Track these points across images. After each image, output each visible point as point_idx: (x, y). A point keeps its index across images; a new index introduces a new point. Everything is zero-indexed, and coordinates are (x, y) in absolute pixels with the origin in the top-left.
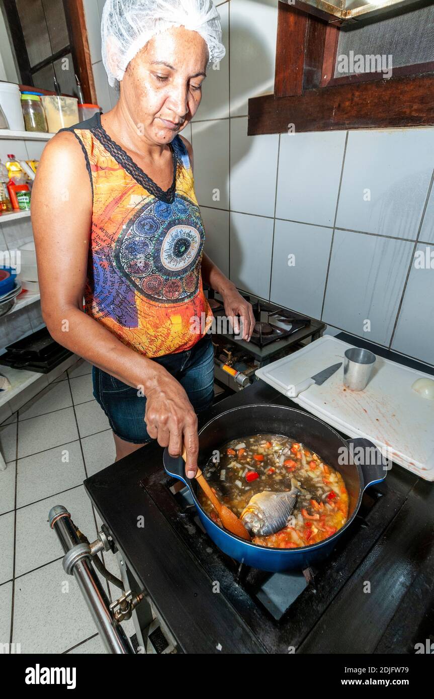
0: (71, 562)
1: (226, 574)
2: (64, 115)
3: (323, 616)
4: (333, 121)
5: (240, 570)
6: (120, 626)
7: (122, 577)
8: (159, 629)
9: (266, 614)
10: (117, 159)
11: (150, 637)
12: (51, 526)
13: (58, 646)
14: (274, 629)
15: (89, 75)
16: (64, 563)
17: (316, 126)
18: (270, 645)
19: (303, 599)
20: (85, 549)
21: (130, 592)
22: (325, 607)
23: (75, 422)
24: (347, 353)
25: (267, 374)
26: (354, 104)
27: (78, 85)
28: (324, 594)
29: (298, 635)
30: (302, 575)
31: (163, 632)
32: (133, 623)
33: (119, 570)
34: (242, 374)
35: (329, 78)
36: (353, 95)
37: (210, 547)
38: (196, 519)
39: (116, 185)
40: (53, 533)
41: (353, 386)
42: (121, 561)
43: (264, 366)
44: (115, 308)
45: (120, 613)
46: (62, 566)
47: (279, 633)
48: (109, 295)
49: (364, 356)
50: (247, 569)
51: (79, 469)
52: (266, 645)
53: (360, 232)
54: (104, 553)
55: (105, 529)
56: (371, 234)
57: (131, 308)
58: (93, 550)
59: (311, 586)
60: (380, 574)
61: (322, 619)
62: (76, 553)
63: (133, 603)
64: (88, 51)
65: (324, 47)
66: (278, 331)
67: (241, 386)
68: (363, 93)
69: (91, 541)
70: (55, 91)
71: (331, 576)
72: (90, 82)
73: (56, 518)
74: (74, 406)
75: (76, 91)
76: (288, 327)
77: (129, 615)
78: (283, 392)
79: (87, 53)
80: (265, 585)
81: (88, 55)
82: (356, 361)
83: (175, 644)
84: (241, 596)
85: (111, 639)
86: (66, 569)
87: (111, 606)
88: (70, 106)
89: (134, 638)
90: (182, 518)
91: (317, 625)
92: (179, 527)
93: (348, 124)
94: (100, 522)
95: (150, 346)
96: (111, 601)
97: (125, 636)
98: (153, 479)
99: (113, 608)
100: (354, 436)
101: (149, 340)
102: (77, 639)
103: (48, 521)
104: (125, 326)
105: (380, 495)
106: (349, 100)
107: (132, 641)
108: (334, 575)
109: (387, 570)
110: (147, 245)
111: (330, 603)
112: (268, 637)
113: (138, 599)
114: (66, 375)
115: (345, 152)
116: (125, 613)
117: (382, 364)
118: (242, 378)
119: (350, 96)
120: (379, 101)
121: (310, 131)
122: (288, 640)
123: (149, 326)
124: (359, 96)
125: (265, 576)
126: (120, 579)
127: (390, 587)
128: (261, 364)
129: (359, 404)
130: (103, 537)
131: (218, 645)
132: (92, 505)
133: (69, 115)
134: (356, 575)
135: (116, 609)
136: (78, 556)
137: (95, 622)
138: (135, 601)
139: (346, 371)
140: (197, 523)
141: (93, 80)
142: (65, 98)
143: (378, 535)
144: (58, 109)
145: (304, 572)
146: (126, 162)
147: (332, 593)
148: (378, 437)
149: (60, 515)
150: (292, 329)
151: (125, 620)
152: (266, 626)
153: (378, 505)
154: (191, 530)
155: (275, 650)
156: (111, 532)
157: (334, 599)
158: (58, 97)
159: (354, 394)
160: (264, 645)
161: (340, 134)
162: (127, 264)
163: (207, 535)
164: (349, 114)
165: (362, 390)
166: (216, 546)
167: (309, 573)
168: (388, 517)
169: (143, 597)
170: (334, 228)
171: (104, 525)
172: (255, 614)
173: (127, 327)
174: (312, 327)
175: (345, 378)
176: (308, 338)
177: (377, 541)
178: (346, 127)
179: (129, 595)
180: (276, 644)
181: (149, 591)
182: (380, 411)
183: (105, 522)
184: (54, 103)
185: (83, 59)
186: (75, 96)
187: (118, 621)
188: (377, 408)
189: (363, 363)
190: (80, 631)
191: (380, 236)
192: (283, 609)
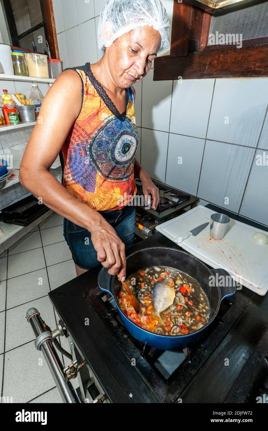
0: (40, 343)
1: (136, 351)
2: (39, 66)
3: (195, 377)
4: (206, 73)
5: (144, 348)
6: (70, 382)
7: (72, 352)
8: (94, 384)
9: (160, 376)
10: (98, 91)
11: (88, 389)
12: (28, 320)
13: (31, 394)
14: (165, 384)
15: (55, 41)
16: (35, 343)
17: (196, 76)
18: (162, 394)
19: (183, 366)
20: (48, 335)
21: (76, 361)
22: (196, 371)
23: (44, 257)
24: (212, 216)
25: (163, 229)
26: (219, 62)
27: (47, 47)
28: (196, 364)
29: (179, 388)
30: (182, 352)
31: (96, 386)
32: (78, 380)
33: (70, 348)
34: (147, 228)
35: (205, 46)
36: (219, 56)
37: (126, 334)
38: (118, 317)
39: (96, 105)
40: (29, 324)
41: (215, 237)
42: (71, 342)
43: (161, 223)
44: (83, 179)
45: (70, 374)
46: (34, 345)
47: (168, 387)
48: (80, 171)
49: (223, 218)
50: (148, 348)
51: (46, 286)
52: (160, 394)
53: (221, 142)
54: (61, 337)
55: (61, 322)
56: (228, 143)
57: (93, 180)
58: (54, 335)
59: (188, 359)
60: (230, 351)
61: (194, 379)
62: (43, 337)
63: (78, 368)
64: (54, 26)
65: (202, 26)
66: (171, 203)
67: (146, 236)
68: (226, 55)
69: (52, 330)
70: (33, 50)
71: (200, 352)
72: (55, 46)
73: (31, 315)
74: (43, 247)
75: (46, 50)
76: (176, 200)
77: (75, 375)
78: (173, 240)
79: (54, 27)
80: (160, 358)
81: (54, 28)
82: (218, 221)
83: (104, 393)
84: (145, 364)
85: (64, 390)
86: (37, 347)
87: (65, 370)
88: (42, 60)
89: (78, 389)
90: (109, 316)
91: (191, 383)
92: (107, 322)
93: (215, 75)
94: (58, 318)
95: (99, 205)
96: (65, 367)
97: (73, 388)
98: (91, 292)
99: (65, 371)
100: (215, 267)
101: (100, 201)
102: (43, 390)
103: (26, 317)
104: (87, 190)
105: (231, 304)
106: (217, 60)
107: (77, 391)
108: (202, 352)
109: (235, 349)
110: (109, 143)
111: (199, 369)
112: (161, 390)
113: (81, 366)
114: (38, 228)
115: (213, 92)
116: (73, 374)
117: (234, 223)
118: (147, 231)
119: (217, 57)
120: (235, 61)
121: (192, 78)
122: (173, 392)
123: (100, 192)
124: (223, 57)
125: (160, 352)
126: (70, 353)
127: (236, 360)
128: (159, 222)
129: (219, 248)
130: (60, 327)
131: (130, 394)
132: (54, 308)
133: (42, 66)
134: (215, 353)
135: (68, 372)
136: (44, 339)
137: (54, 379)
138: (79, 367)
139: (211, 227)
140: (118, 319)
141: (57, 44)
142: (40, 55)
143: (229, 328)
144: (35, 62)
145: (184, 350)
146: (102, 93)
147: (201, 363)
148: (230, 268)
149: (34, 314)
150: (179, 201)
151: (73, 378)
152: (160, 383)
153: (229, 310)
154: (115, 323)
155: (166, 397)
156: (65, 325)
157: (202, 367)
158: (35, 54)
159: (216, 242)
160: (158, 394)
161: (211, 81)
162: (96, 154)
163: (124, 327)
164: (217, 68)
165: (221, 239)
166: (130, 334)
167: (186, 351)
168: (236, 317)
169: (84, 364)
170: (206, 139)
171: (61, 320)
172: (153, 375)
173: (88, 191)
174: (191, 200)
175: (211, 232)
176: (189, 207)
177: (229, 332)
178: (214, 77)
179: (76, 363)
180: (165, 394)
181: (88, 361)
182: (232, 252)
183: (62, 319)
184: (33, 58)
185: (51, 31)
186: (46, 53)
187: (69, 379)
188: (230, 250)
189: (222, 222)
190: (45, 385)
191: (234, 144)
192: (171, 372)
